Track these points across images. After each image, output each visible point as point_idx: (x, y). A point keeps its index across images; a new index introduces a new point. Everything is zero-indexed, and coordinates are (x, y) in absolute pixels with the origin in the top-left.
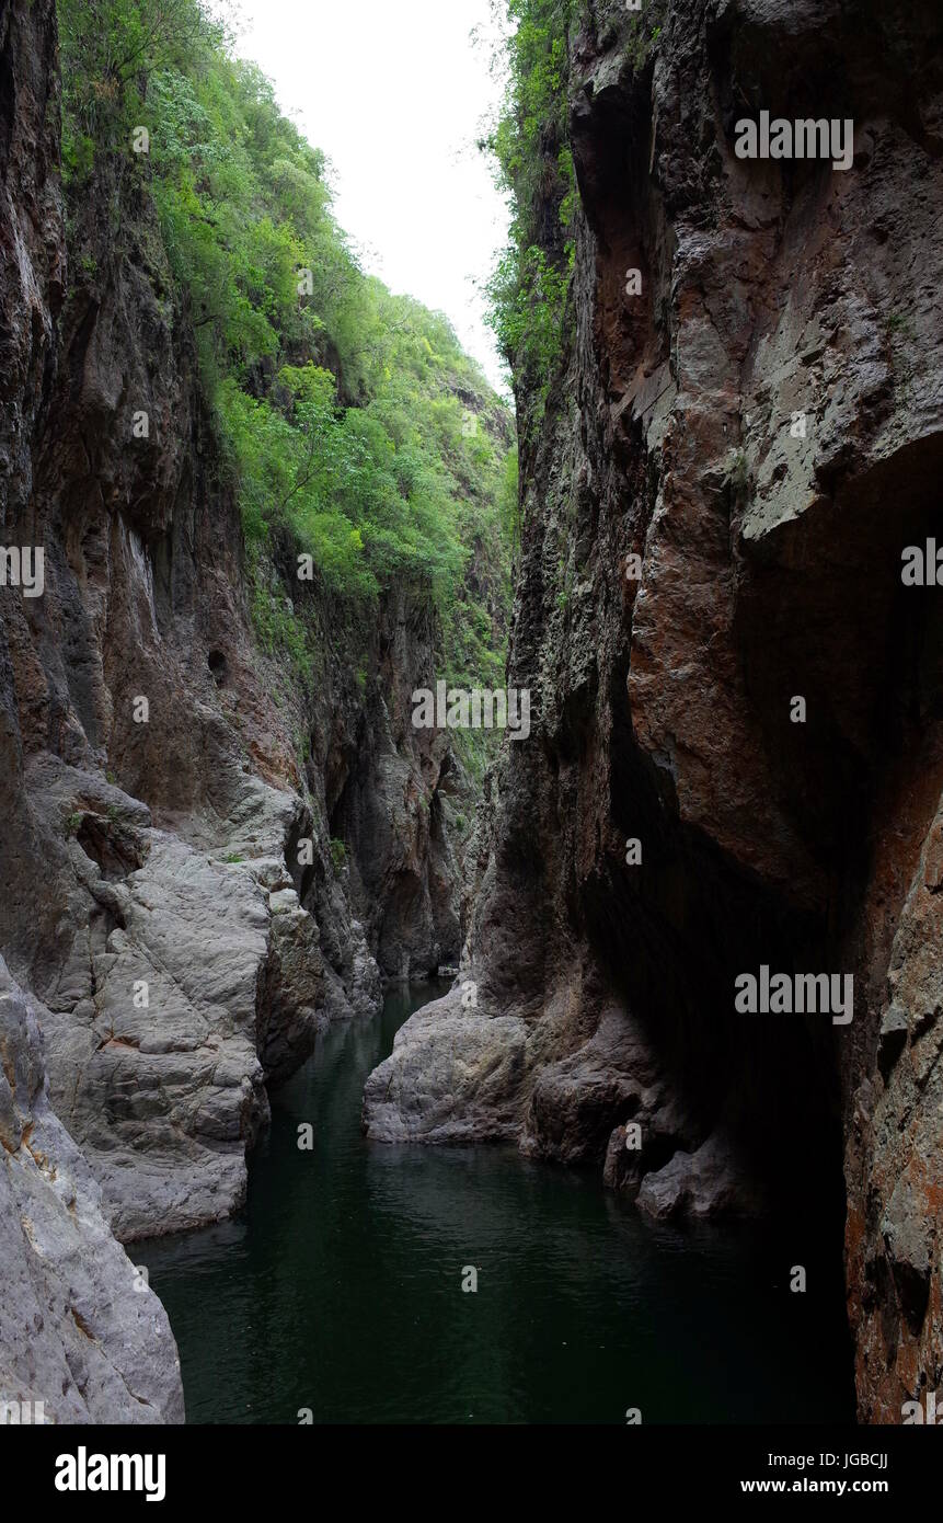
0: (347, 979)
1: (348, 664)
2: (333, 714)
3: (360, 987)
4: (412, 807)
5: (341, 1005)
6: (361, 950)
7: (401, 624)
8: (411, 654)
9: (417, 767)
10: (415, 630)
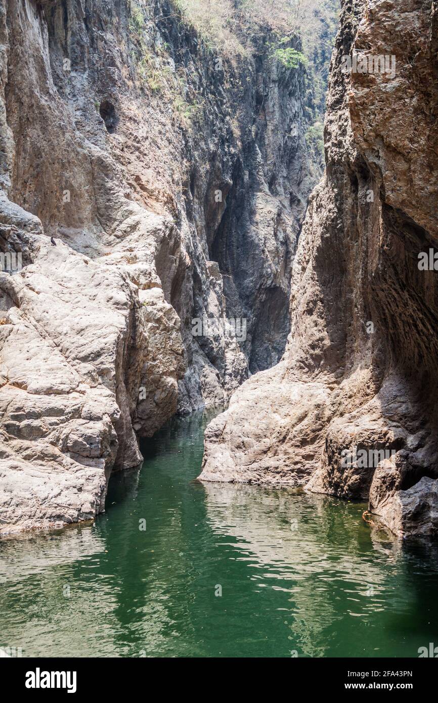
0: (219, 368)
1: (225, 116)
2: (213, 157)
3: (230, 375)
4: (281, 236)
5: (214, 387)
6: (233, 346)
7: (274, 81)
8: (282, 108)
9: (286, 203)
10: (287, 86)
